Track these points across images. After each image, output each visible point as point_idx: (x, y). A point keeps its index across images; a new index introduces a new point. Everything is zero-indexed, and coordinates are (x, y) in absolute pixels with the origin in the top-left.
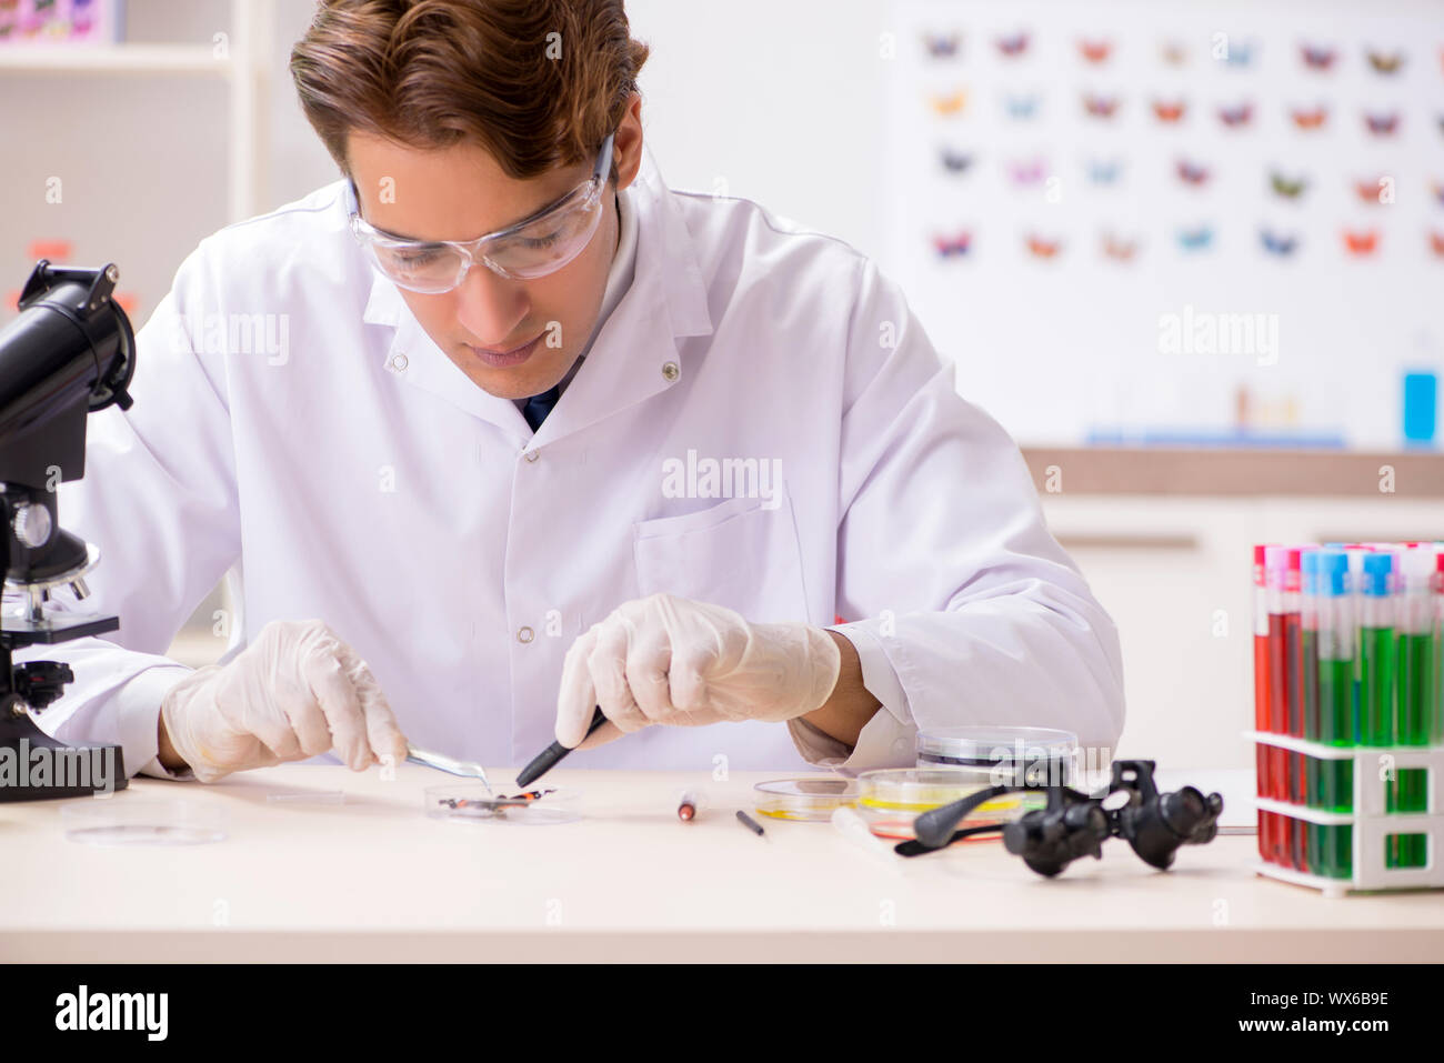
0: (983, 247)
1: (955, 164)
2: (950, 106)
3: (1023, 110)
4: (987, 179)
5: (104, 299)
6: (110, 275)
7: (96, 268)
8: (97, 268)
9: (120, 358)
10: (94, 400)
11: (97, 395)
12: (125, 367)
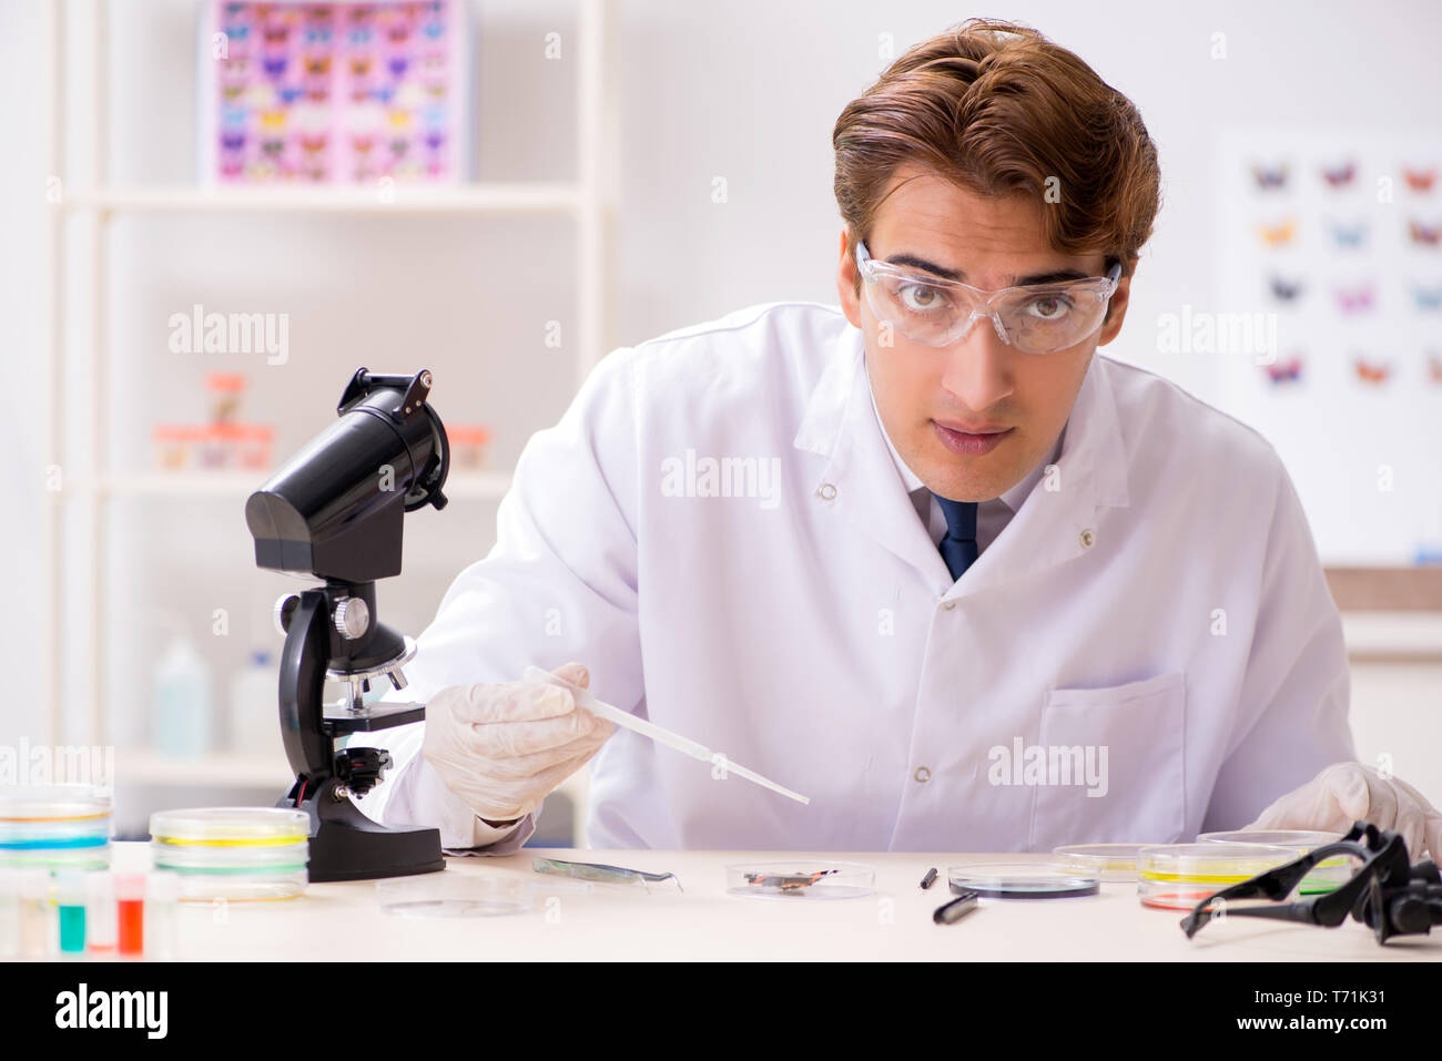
0: (1314, 372)
1: (1285, 292)
2: (1279, 236)
3: (1350, 239)
4: (1317, 306)
5: (418, 404)
6: (424, 380)
7: (410, 374)
8: (412, 375)
9: (434, 460)
10: (409, 500)
11: (413, 494)
12: (439, 468)
